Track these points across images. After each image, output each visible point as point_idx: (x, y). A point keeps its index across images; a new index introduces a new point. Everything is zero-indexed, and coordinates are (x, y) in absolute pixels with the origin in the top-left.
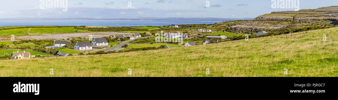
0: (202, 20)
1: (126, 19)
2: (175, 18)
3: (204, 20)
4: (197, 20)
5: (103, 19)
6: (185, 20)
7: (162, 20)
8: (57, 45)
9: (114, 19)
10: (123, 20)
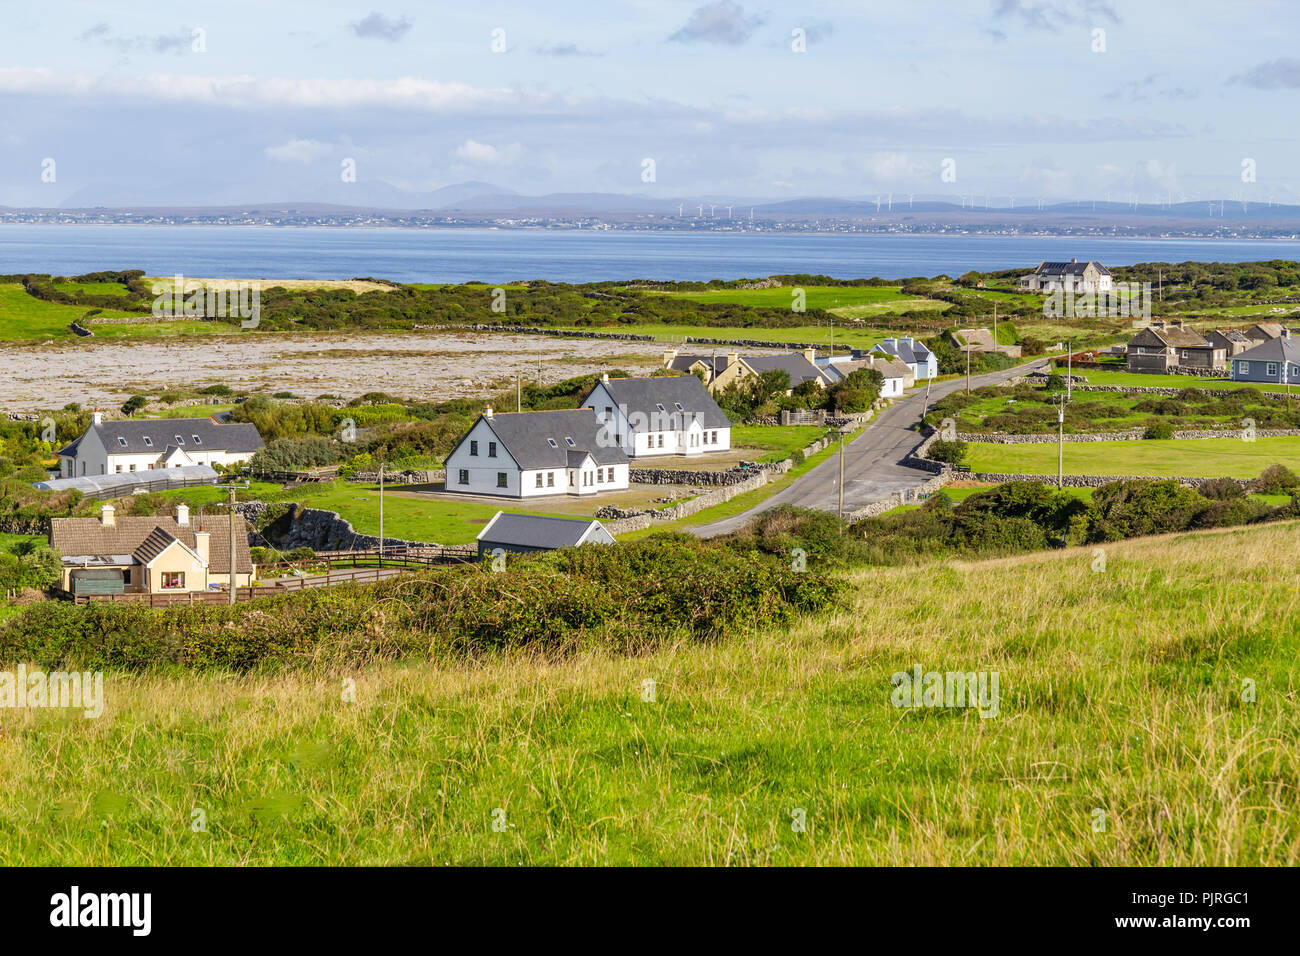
0: (1155, 232)
1: (344, 217)
2: (866, 208)
3: (1175, 232)
4: (1106, 230)
5: (94, 215)
6: (971, 229)
7: (728, 223)
8: (124, 460)
9: (207, 217)
10: (312, 220)
